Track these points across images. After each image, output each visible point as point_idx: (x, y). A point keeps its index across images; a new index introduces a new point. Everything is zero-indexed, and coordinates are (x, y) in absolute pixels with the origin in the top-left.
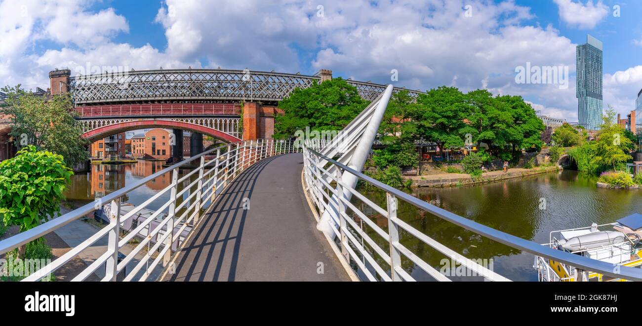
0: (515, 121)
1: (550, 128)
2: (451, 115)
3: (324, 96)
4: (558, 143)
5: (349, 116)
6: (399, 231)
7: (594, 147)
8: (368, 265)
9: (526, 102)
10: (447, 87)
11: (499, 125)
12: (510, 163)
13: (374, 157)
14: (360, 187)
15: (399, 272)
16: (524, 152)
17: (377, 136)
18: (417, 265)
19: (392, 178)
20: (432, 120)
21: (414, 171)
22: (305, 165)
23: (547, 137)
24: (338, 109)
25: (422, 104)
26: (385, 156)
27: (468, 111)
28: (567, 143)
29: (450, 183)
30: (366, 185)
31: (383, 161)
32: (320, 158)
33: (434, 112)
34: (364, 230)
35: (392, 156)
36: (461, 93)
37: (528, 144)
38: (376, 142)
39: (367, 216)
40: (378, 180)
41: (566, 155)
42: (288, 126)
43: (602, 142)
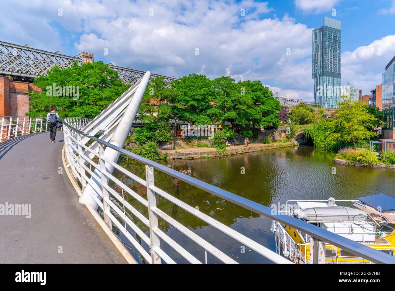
0: (255, 103)
1: (286, 108)
2: (200, 98)
3: (85, 77)
4: (294, 121)
5: (110, 97)
6: (156, 197)
7: (332, 124)
8: (129, 229)
9: (264, 86)
10: (197, 74)
11: (241, 107)
12: (250, 138)
13: (134, 134)
14: (121, 161)
15: (156, 233)
16: (262, 129)
17: (136, 115)
18: (171, 225)
19: (150, 152)
20: (184, 103)
21: (169, 146)
22: (66, 143)
23: (284, 116)
24: (99, 90)
25: (175, 89)
26: (144, 133)
27: (214, 95)
28: (303, 121)
29: (200, 156)
30: (127, 159)
31: (142, 137)
32: (81, 135)
33: (186, 95)
34: (125, 198)
35: (150, 133)
36: (208, 80)
37: (266, 123)
38: (136, 121)
39: (128, 186)
40: (138, 154)
41: (302, 132)
42: (46, 104)
43: (340, 120)
